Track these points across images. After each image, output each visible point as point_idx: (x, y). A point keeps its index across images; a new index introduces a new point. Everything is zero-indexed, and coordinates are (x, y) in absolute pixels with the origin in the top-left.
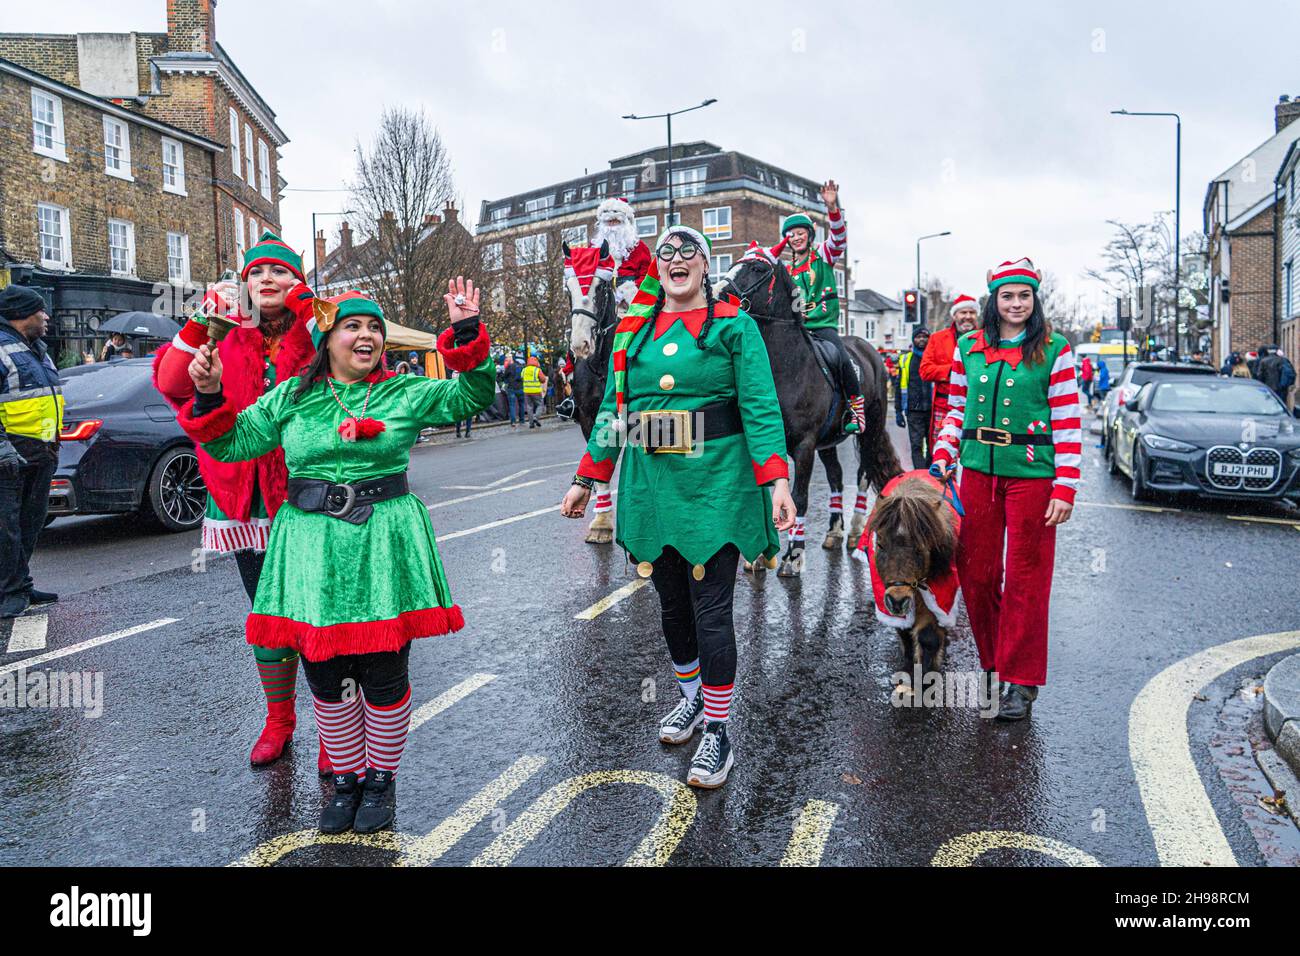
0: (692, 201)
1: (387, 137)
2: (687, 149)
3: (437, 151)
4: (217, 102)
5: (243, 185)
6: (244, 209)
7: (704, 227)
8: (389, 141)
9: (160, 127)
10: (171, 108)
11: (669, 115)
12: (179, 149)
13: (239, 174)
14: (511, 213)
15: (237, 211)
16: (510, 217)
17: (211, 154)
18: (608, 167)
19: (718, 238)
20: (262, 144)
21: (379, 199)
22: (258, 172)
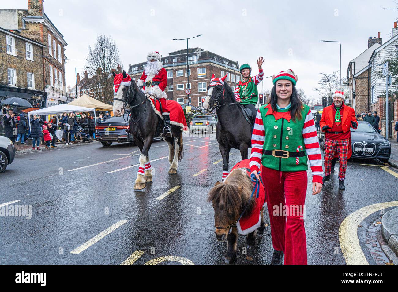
0: (194, 66)
1: (99, 44)
2: (193, 50)
3: (115, 49)
4: (44, 32)
5: (52, 58)
6: (53, 66)
7: (198, 74)
8: (99, 45)
9: (25, 39)
10: (29, 33)
11: (187, 39)
12: (32, 46)
13: (51, 55)
14: (138, 69)
15: (50, 66)
16: (138, 70)
17: (42, 48)
18: (169, 55)
19: (202, 77)
20: (59, 46)
21: (96, 63)
22: (57, 54)
